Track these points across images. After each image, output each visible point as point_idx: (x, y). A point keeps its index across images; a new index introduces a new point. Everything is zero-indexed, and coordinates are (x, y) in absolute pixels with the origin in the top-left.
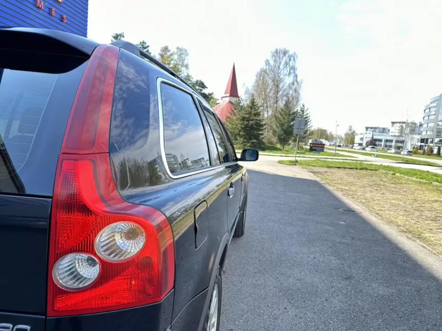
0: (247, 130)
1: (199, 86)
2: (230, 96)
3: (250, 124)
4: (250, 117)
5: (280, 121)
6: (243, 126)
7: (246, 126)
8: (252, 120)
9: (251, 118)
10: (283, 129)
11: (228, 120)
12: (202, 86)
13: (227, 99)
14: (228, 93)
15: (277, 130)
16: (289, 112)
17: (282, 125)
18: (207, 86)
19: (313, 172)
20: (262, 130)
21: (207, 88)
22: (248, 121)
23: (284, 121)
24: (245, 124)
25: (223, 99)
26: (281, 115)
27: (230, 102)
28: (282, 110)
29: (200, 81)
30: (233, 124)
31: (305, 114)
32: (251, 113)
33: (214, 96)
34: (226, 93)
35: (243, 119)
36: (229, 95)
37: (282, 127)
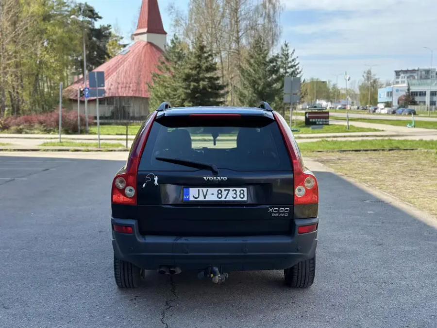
0: (196, 98)
1: (85, 15)
2: (148, 32)
3: (201, 87)
4: (198, 73)
5: (250, 75)
6: (189, 91)
7: (195, 90)
8: (203, 79)
9: (201, 76)
10: (256, 91)
11: (157, 80)
12: (90, 13)
13: (144, 38)
14: (143, 28)
15: (246, 92)
16: (264, 58)
17: (254, 83)
18: (100, 15)
19: (322, 162)
20: (223, 95)
21: (100, 18)
22: (197, 81)
23: (257, 76)
24: (192, 87)
25: (136, 37)
26: (251, 65)
27: (150, 44)
28: (252, 57)
29: (86, 4)
30: (166, 87)
31: (290, 59)
32: (200, 67)
33: (112, 30)
34: (139, 27)
35: (187, 78)
36: (145, 30)
37: (254, 87)
